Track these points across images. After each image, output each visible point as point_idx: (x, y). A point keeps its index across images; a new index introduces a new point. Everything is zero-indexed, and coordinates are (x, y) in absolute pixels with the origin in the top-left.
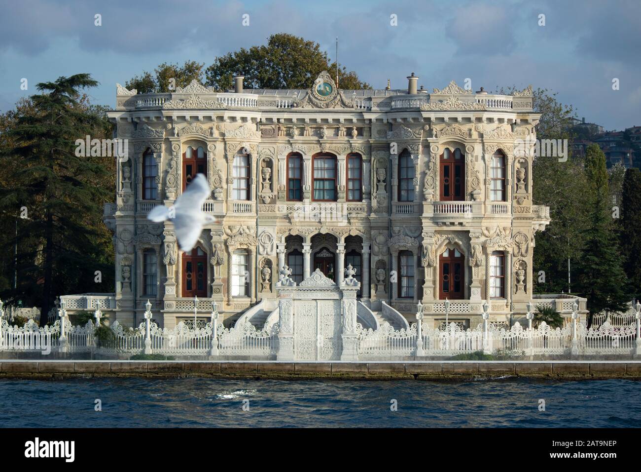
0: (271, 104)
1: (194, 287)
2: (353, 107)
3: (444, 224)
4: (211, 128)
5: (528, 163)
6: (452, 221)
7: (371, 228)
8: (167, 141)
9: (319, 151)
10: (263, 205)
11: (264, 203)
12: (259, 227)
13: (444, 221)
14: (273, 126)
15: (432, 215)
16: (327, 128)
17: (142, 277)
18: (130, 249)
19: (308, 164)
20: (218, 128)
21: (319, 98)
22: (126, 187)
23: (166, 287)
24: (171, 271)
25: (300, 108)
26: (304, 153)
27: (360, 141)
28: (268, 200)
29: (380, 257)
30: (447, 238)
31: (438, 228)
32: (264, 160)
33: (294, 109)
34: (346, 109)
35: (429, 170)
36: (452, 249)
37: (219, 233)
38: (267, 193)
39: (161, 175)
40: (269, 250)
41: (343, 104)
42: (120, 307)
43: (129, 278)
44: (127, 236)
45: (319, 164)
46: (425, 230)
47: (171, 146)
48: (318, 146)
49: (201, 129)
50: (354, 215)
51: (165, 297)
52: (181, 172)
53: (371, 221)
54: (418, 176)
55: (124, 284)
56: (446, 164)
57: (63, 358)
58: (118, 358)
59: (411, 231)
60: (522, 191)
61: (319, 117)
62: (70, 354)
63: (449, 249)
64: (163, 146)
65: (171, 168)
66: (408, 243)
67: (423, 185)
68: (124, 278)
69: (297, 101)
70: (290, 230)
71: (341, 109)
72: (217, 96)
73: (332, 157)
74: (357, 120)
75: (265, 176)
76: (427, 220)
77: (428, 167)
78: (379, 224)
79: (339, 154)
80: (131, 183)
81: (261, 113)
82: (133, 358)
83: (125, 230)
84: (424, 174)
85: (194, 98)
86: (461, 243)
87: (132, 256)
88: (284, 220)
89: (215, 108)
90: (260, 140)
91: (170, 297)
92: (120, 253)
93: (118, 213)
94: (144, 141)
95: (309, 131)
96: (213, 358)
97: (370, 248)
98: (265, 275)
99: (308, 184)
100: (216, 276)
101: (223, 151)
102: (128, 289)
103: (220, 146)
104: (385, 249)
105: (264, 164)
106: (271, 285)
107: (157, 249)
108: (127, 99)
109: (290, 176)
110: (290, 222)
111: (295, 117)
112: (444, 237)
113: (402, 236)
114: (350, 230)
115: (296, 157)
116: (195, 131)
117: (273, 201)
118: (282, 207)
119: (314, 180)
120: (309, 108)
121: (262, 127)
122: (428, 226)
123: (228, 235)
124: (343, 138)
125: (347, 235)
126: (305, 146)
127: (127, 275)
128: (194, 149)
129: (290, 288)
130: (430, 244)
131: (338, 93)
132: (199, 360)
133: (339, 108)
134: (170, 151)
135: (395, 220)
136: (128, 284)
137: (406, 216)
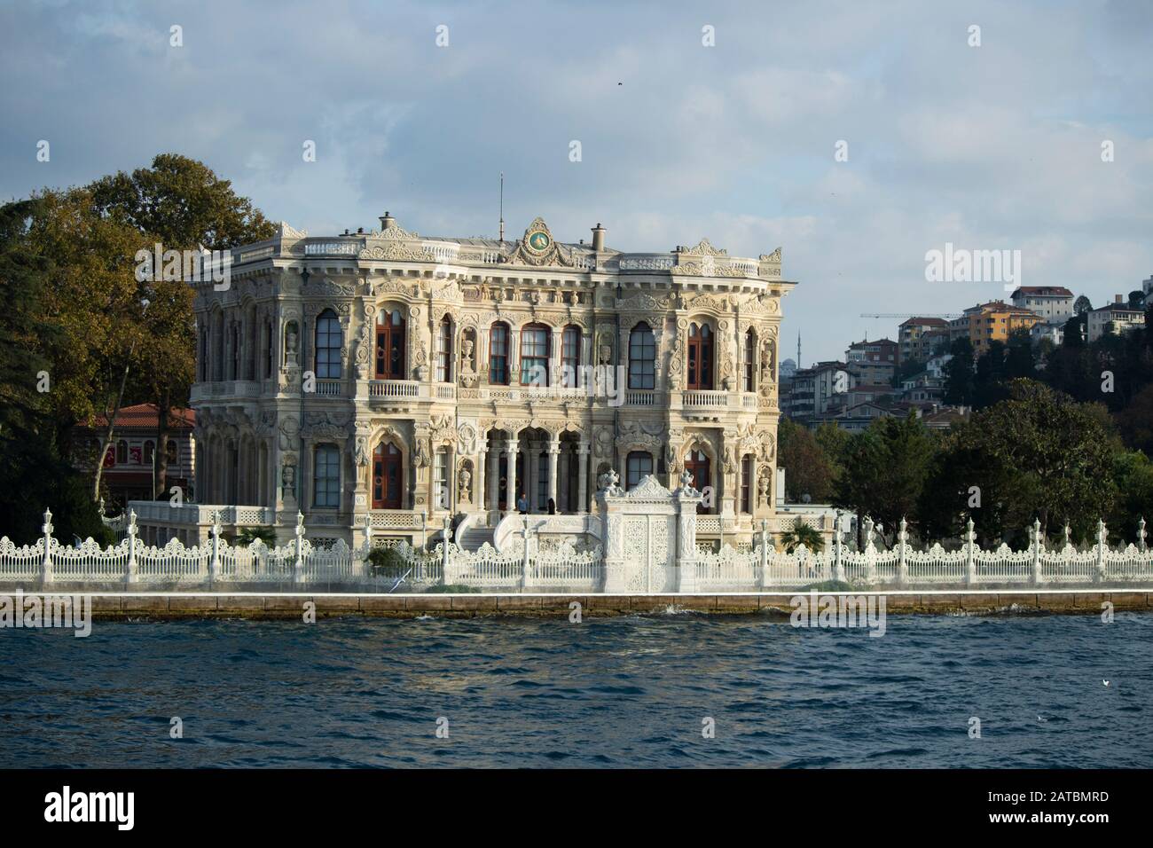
0: (476, 257)
1: (384, 496)
2: (573, 265)
3: (696, 419)
4: (415, 286)
5: (775, 345)
6: (706, 415)
7: (592, 421)
8: (360, 301)
9: (531, 321)
10: (463, 389)
11: (464, 386)
12: (459, 417)
13: (697, 415)
14: (478, 287)
15: (681, 408)
16: (543, 291)
17: (312, 480)
18: (295, 444)
19: (515, 337)
20: (423, 286)
21: (533, 252)
22: (291, 361)
23: (357, 496)
24: (361, 473)
25: (508, 265)
26: (512, 322)
27: (582, 310)
28: (469, 383)
29: (603, 460)
30: (694, 437)
31: (687, 424)
32: (465, 330)
33: (501, 265)
34: (564, 268)
35: (675, 350)
36: (696, 451)
37: (425, 425)
38: (467, 373)
39: (348, 345)
40: (470, 447)
41: (562, 261)
42: (280, 521)
43: (292, 483)
44: (292, 427)
45: (528, 337)
46: (672, 425)
47: (364, 308)
48: (530, 314)
49: (404, 287)
50: (573, 405)
51: (355, 508)
52: (374, 343)
53: (594, 413)
54: (661, 357)
55: (286, 491)
56: (692, 344)
57: (302, 591)
58: (410, 590)
59: (650, 427)
60: (768, 379)
61: (535, 277)
62: (312, 585)
63: (693, 451)
64: (352, 308)
65: (362, 337)
66: (648, 442)
67: (667, 369)
68: (285, 483)
69: (506, 254)
70: (494, 422)
71: (558, 267)
72: (423, 245)
73: (546, 330)
74: (581, 282)
75: (466, 350)
76: (675, 414)
77: (673, 346)
78: (603, 418)
79: (556, 326)
80: (297, 356)
81: (467, 269)
82: (429, 590)
83: (289, 418)
84: (669, 355)
85: (398, 246)
86: (709, 443)
87: (297, 454)
88: (487, 409)
89: (423, 260)
90: (462, 303)
91: (360, 508)
92: (282, 450)
93: (280, 396)
94: (323, 301)
95: (519, 295)
96: (527, 590)
97: (589, 448)
98: (463, 481)
99: (515, 364)
100: (418, 481)
101: (427, 317)
102: (291, 498)
103: (424, 309)
104: (609, 450)
105: (464, 336)
106: (470, 495)
107: (341, 444)
108: (294, 242)
109: (493, 353)
110: (495, 412)
111: (505, 275)
112: (691, 435)
113: (638, 434)
114: (566, 425)
115: (502, 328)
116: (395, 289)
117: (476, 384)
118: (487, 392)
119: (523, 358)
120: (519, 264)
121: (465, 287)
122: (675, 422)
123: (431, 428)
124: (560, 305)
125: (562, 430)
126: (514, 313)
127: (290, 478)
128: (389, 313)
129: (622, 499)
130: (677, 444)
131: (556, 247)
132: (510, 592)
133: (555, 266)
134: (361, 314)
135: (624, 413)
136: (290, 491)
137: (644, 408)
